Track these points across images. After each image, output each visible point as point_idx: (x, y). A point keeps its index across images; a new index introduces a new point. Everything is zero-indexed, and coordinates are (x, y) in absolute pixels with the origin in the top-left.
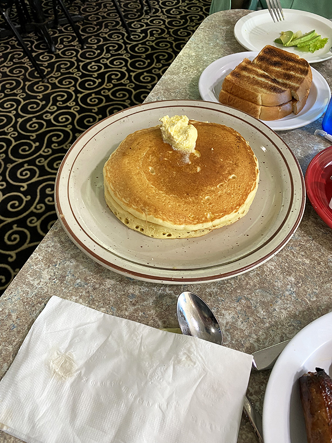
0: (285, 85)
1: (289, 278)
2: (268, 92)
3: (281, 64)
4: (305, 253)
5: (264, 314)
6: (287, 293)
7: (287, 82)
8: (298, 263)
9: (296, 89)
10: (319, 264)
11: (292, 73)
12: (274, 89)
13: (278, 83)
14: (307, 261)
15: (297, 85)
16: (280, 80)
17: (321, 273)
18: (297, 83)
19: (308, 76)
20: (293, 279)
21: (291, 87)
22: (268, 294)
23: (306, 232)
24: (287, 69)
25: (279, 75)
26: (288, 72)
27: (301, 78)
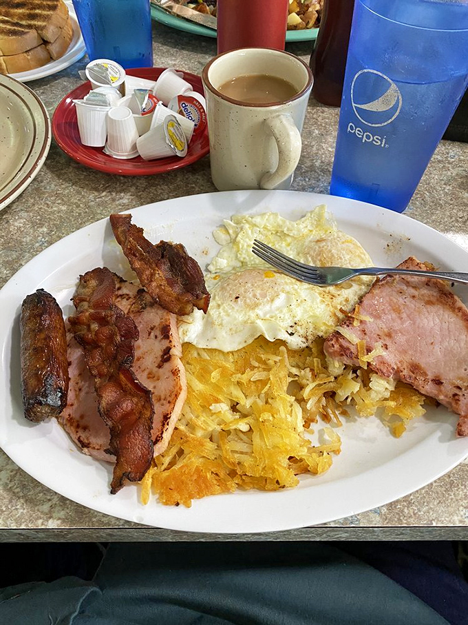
0: (30, 27)
1: (41, 230)
2: (6, 37)
3: (25, 5)
4: (63, 200)
5: (8, 272)
6: (37, 245)
7: (32, 22)
8: (53, 213)
9: (43, 28)
10: (78, 206)
11: (37, 11)
12: (14, 33)
13: (21, 26)
14: (64, 208)
15: (44, 24)
16: (24, 23)
17: (80, 214)
18: (44, 21)
19: (58, 11)
20: (45, 230)
21: (37, 28)
22: (13, 253)
23: (64, 180)
24: (31, 9)
25: (22, 17)
26: (32, 12)
27: (48, 15)
